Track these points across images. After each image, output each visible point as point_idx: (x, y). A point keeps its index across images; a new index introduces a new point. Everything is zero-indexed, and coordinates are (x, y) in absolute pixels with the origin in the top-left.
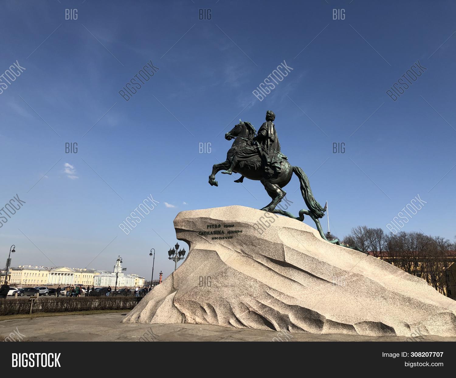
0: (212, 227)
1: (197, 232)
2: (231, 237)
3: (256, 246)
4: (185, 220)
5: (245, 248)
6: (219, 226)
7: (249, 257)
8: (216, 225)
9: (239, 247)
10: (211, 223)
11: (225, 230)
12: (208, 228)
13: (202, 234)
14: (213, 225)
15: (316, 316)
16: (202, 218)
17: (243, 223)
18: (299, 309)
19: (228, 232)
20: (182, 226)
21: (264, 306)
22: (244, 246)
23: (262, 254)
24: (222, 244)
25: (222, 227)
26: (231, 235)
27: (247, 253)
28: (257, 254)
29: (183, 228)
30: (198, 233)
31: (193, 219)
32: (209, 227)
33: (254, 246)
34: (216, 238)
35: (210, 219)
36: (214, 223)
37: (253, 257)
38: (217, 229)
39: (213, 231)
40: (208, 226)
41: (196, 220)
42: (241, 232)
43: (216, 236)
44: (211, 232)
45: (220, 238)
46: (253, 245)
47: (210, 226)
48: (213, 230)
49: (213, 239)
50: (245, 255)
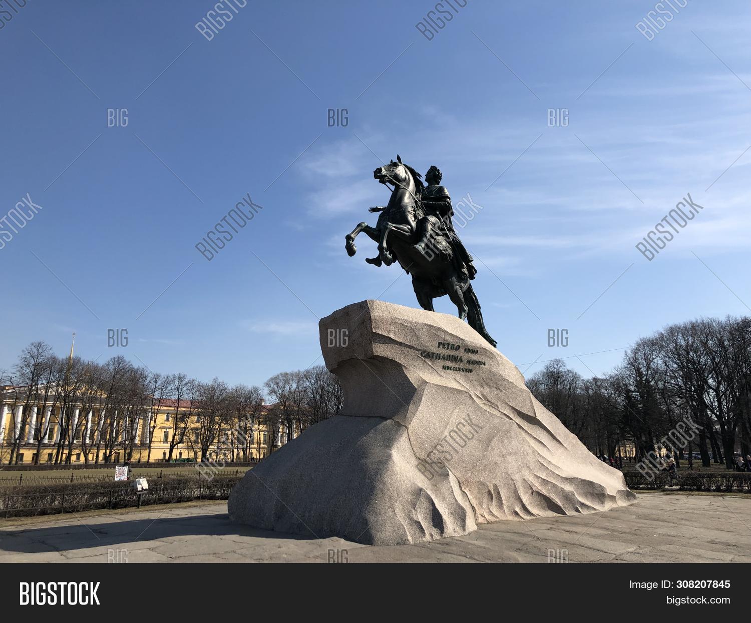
0: (446, 346)
1: (419, 350)
2: (470, 371)
3: (501, 391)
4: (397, 321)
5: (487, 391)
6: (458, 348)
7: (492, 407)
8: (453, 345)
9: (479, 388)
10: (447, 340)
11: (466, 356)
12: (439, 347)
13: (428, 355)
14: (448, 344)
15: (599, 489)
16: (430, 326)
17: (488, 351)
18: (579, 482)
19: (468, 361)
20: (389, 332)
21: (545, 482)
22: (486, 387)
23: (508, 403)
24: (458, 379)
25: (462, 350)
26: (471, 367)
27: (490, 399)
28: (503, 403)
29: (392, 336)
30: (420, 352)
31: (411, 323)
32: (441, 346)
33: (499, 389)
34: (449, 368)
35: (445, 332)
36: (451, 340)
37: (497, 406)
38: (454, 353)
39: (446, 354)
40: (440, 344)
41: (418, 326)
42: (485, 365)
43: (450, 364)
44: (444, 355)
45: (455, 369)
46: (497, 388)
47: (444, 345)
48: (447, 352)
49: (444, 368)
50: (487, 403)
